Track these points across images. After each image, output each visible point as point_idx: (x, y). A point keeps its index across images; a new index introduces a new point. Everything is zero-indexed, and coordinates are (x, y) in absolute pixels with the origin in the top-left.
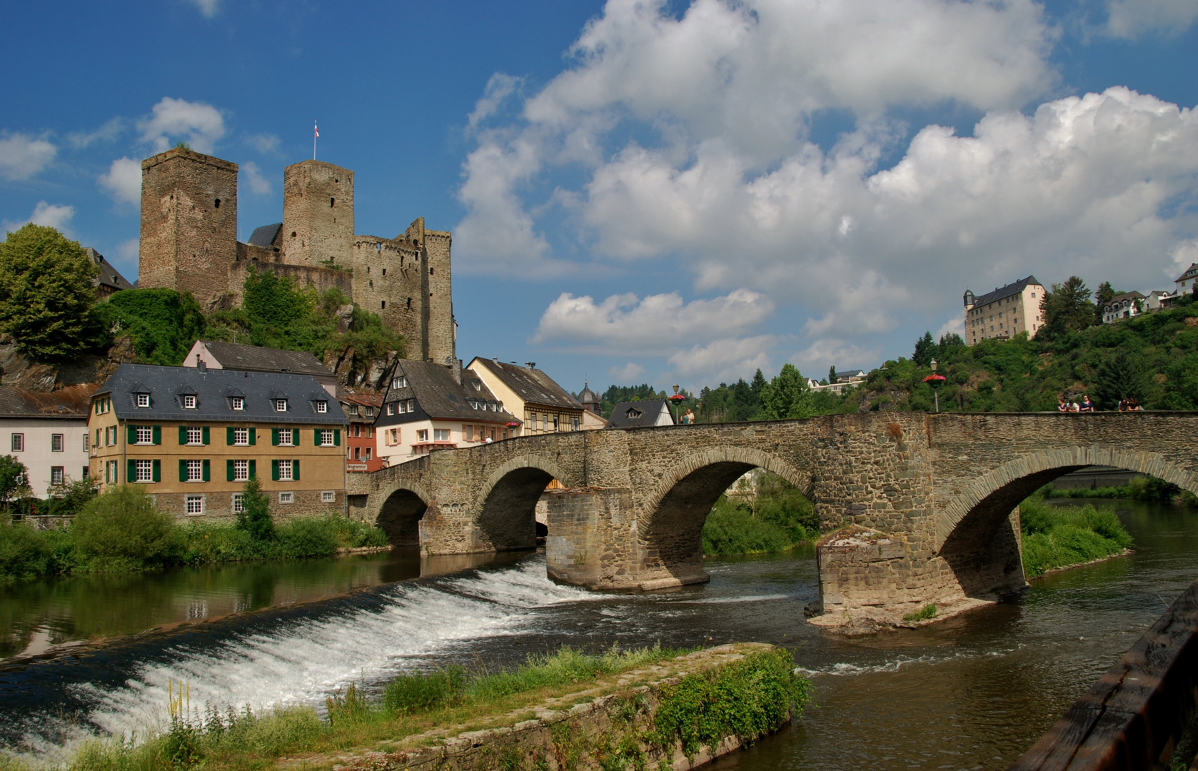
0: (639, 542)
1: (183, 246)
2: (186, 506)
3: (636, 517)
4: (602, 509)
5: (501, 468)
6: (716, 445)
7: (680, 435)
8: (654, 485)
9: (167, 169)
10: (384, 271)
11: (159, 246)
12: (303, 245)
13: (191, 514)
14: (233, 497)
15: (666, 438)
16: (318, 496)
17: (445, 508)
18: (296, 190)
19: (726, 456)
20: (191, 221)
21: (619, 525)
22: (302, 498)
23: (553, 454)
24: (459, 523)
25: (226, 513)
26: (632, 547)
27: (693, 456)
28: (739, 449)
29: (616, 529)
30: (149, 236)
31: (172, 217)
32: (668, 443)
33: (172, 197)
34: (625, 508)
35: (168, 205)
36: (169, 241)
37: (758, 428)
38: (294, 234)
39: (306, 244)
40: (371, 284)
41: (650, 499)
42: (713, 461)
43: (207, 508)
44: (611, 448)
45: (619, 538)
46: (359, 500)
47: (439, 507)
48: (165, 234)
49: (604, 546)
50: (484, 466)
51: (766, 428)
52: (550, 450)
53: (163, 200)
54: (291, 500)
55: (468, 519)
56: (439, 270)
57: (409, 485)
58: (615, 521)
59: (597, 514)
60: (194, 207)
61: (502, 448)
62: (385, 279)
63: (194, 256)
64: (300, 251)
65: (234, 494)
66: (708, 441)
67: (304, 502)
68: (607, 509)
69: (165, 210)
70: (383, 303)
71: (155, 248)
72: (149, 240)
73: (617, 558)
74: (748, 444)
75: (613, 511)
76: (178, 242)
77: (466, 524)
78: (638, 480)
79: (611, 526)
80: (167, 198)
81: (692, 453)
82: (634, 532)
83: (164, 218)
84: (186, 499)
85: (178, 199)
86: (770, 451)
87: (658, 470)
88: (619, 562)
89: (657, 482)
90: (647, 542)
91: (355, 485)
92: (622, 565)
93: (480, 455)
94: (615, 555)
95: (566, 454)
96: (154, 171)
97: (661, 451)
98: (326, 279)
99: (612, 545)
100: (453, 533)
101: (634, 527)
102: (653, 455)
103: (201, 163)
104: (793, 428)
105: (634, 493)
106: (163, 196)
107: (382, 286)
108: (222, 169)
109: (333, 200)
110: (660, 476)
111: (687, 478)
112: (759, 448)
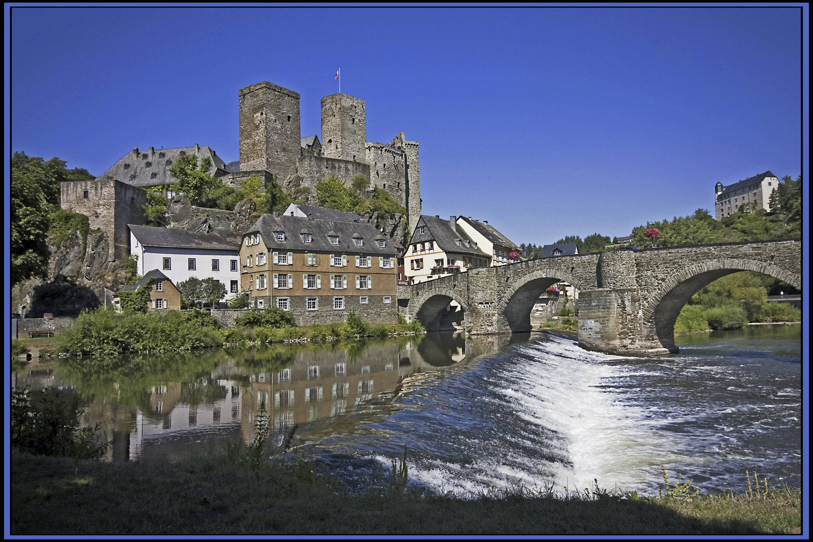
0: (644, 324)
1: (270, 145)
2: (307, 304)
3: (641, 307)
4: (620, 301)
5: (522, 279)
6: (715, 258)
7: (682, 253)
8: (657, 286)
9: (257, 96)
10: (385, 165)
11: (254, 145)
12: (337, 148)
13: (310, 309)
14: (334, 299)
15: (669, 254)
16: (382, 299)
17: (480, 305)
18: (330, 113)
19: (724, 266)
20: (274, 129)
21: (631, 312)
22: (373, 301)
23: (568, 268)
24: (489, 315)
25: (330, 309)
26: (639, 327)
27: (693, 266)
28: (736, 261)
29: (629, 315)
30: (246, 139)
31: (262, 126)
32: (671, 258)
33: (262, 114)
34: (635, 301)
35: (259, 118)
36: (261, 142)
37: (755, 245)
38: (330, 141)
39: (339, 147)
40: (377, 173)
41: (653, 296)
42: (711, 269)
43: (319, 306)
44: (624, 262)
45: (632, 321)
46: (403, 303)
47: (477, 304)
48: (258, 137)
49: (621, 326)
50: (508, 278)
51: (763, 245)
52: (565, 266)
53: (255, 116)
54: (367, 302)
55: (494, 312)
56: (412, 166)
57: (444, 292)
58: (629, 309)
59: (616, 305)
60: (275, 121)
61: (524, 266)
62: (385, 170)
63: (277, 152)
64: (334, 151)
65: (335, 297)
66: (707, 256)
67: (374, 303)
68: (623, 302)
69: (257, 122)
70: (384, 185)
71: (251, 146)
72: (246, 142)
73: (630, 334)
74: (746, 256)
75: (627, 303)
76: (267, 142)
77: (494, 315)
78: (643, 283)
79: (625, 313)
80: (259, 114)
81: (692, 264)
82: (641, 316)
83: (257, 127)
84: (307, 300)
85: (266, 114)
86: (765, 261)
87: (661, 276)
88: (632, 337)
89: (661, 284)
90: (649, 324)
91: (402, 293)
92: (633, 339)
93: (505, 271)
94: (629, 331)
95: (579, 267)
96: (248, 96)
97: (664, 264)
98: (356, 169)
99: (627, 325)
100: (486, 321)
101: (641, 313)
102: (657, 267)
103: (278, 92)
104: (789, 244)
105: (640, 292)
106: (255, 113)
107: (383, 175)
108: (291, 97)
109: (354, 119)
110: (663, 280)
111: (687, 281)
112: (755, 259)
